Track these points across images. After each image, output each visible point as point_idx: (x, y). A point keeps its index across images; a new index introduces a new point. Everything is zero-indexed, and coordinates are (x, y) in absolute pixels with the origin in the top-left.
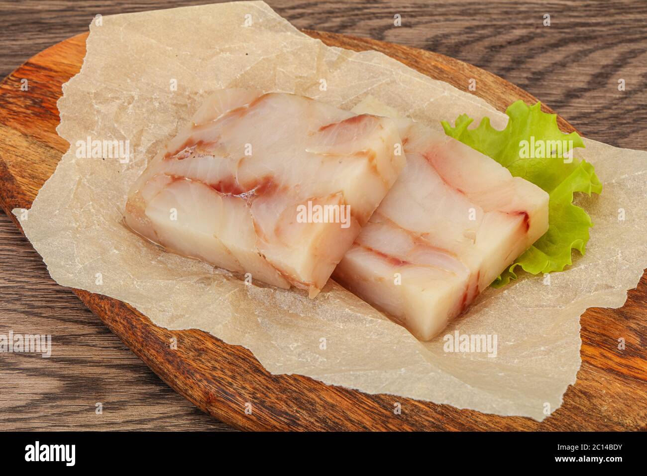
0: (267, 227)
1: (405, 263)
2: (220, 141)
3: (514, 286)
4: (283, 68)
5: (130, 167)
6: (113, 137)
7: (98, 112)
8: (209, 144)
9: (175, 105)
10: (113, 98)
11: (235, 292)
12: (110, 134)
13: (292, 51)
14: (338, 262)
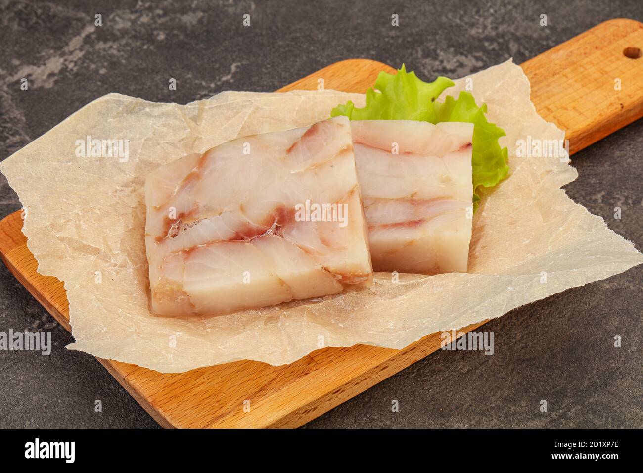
0: (312, 244)
1: (421, 221)
4: (164, 140)
8: (193, 212)
9: (111, 206)
13: (161, 124)
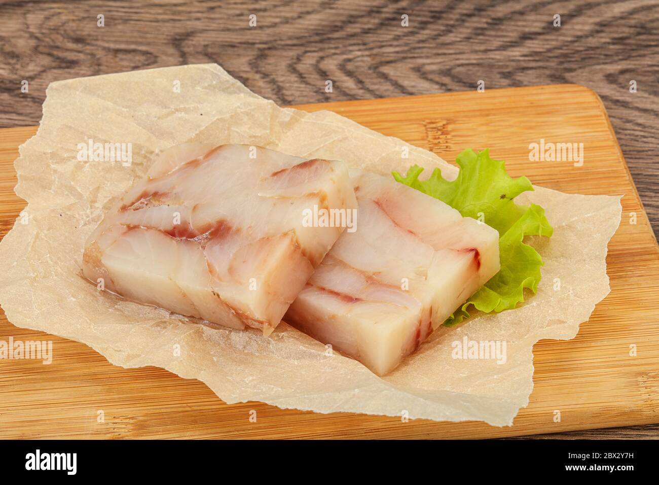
0: (221, 267)
1: (357, 300)
2: (174, 191)
3: (468, 324)
4: (237, 128)
5: (87, 223)
6: (70, 195)
7: (55, 171)
8: (164, 195)
10: (69, 157)
11: (190, 334)
12: (67, 193)
14: (292, 302)
